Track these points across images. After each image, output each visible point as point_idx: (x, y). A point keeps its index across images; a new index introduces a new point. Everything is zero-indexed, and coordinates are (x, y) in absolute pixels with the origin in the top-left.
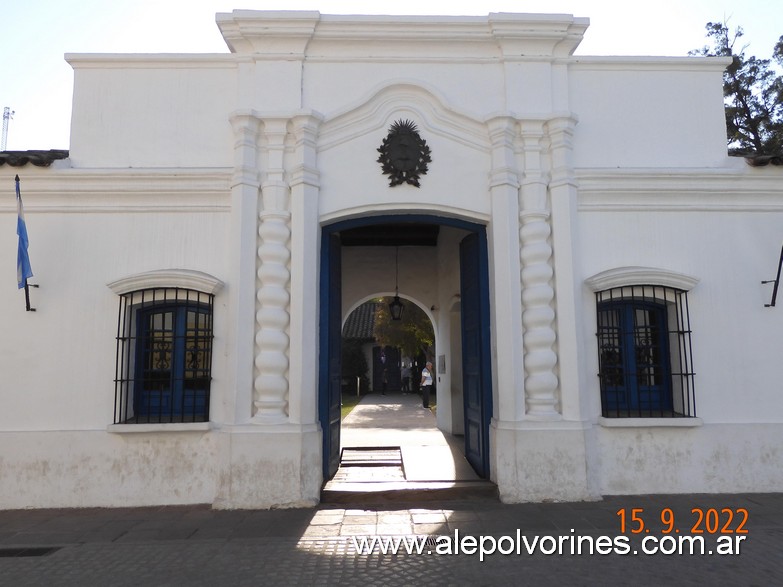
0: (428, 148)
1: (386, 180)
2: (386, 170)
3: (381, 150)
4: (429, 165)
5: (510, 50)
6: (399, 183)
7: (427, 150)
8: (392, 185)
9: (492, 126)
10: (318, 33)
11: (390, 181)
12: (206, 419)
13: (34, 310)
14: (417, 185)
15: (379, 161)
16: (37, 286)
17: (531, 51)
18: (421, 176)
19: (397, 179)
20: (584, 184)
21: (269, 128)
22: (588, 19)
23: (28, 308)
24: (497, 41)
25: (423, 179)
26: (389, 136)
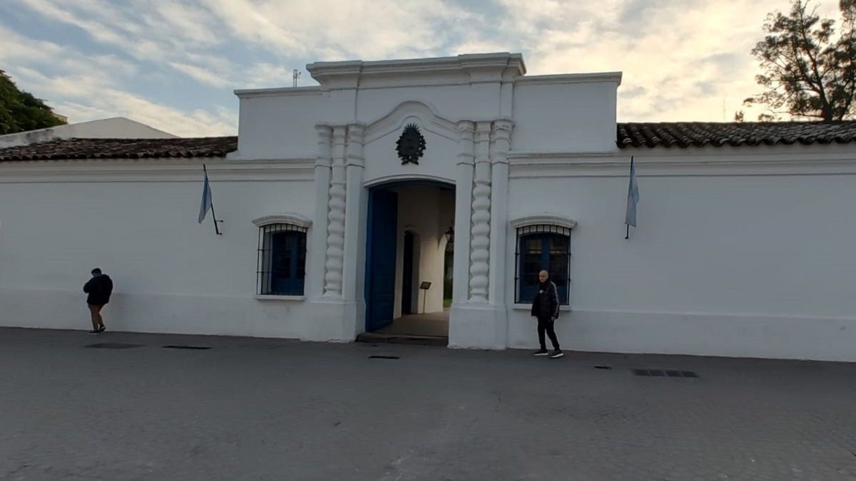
0: (424, 140)
1: (400, 161)
2: (400, 154)
3: (398, 143)
4: (424, 152)
5: (475, 78)
6: (407, 162)
7: (423, 142)
8: (403, 164)
9: (460, 126)
10: (363, 73)
11: (402, 162)
12: (301, 293)
13: (221, 234)
14: (417, 163)
15: (397, 149)
16: (222, 221)
17: (487, 78)
18: (420, 158)
19: (406, 160)
20: (513, 162)
21: (336, 132)
22: (520, 54)
23: (217, 233)
24: (467, 72)
25: (420, 160)
26: (403, 134)
